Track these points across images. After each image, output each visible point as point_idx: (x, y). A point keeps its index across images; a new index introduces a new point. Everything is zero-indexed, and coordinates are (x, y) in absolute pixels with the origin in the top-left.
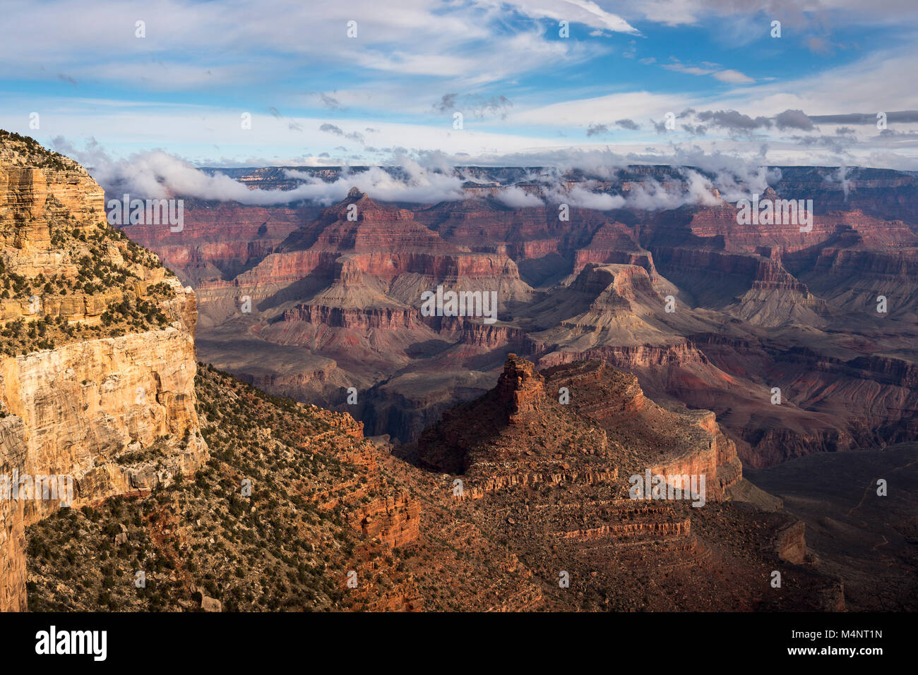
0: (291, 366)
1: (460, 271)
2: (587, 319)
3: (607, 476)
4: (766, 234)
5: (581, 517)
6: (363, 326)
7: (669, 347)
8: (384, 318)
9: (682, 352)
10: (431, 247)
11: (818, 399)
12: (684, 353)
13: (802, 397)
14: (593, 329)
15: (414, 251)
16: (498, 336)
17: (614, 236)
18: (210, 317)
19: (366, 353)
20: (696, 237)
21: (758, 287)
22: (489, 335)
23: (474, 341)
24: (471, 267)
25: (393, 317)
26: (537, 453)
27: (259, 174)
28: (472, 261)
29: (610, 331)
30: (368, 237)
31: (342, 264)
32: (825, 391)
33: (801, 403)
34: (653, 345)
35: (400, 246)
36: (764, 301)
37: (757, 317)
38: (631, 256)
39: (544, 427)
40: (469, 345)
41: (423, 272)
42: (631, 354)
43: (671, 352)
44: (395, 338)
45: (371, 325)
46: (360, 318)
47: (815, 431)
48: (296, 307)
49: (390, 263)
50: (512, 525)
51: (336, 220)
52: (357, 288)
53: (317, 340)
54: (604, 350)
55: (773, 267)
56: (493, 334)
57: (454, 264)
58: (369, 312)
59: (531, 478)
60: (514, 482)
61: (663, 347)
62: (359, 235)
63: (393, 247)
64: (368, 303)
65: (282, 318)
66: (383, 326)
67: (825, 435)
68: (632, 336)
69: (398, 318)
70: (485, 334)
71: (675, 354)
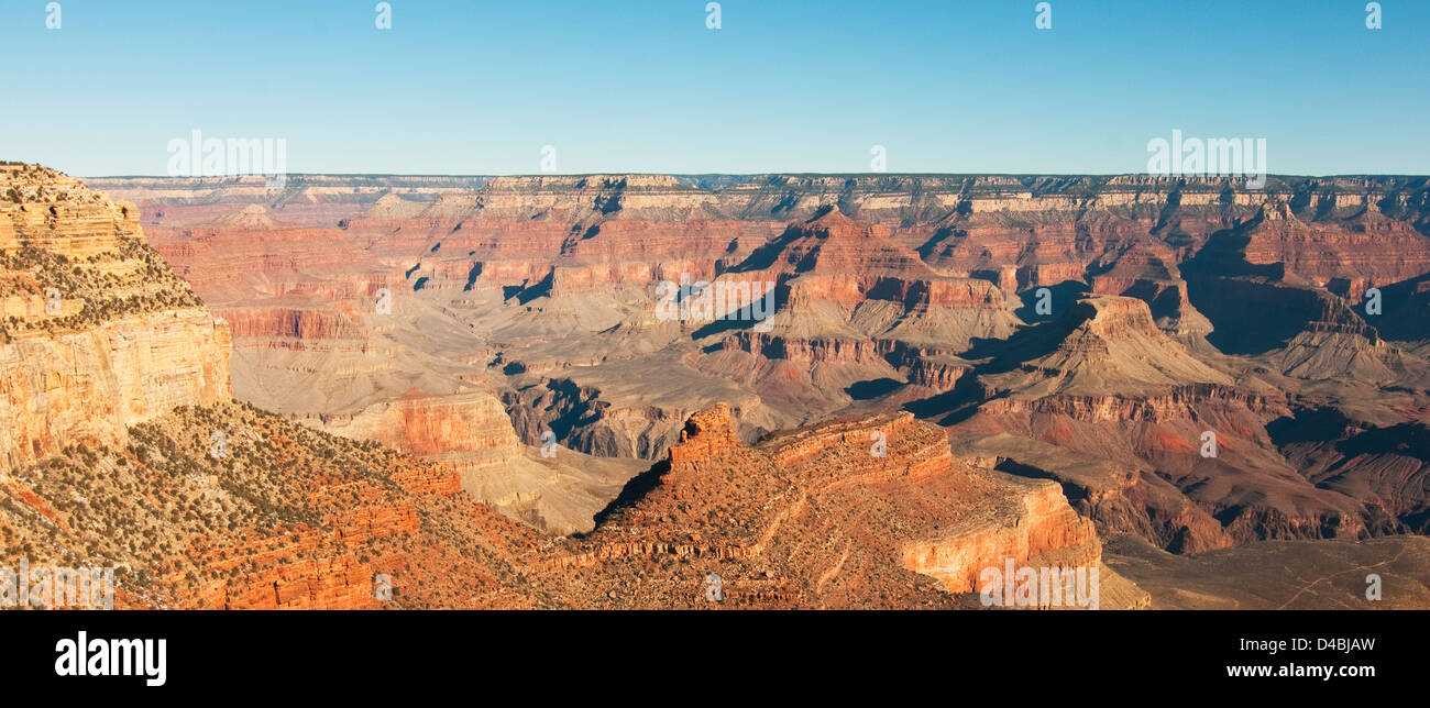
0: (708, 400)
1: (932, 299)
2: (1052, 361)
3: (742, 553)
4: (1346, 263)
5: (694, 597)
6: (807, 359)
7: (1146, 399)
8: (832, 350)
9: (1164, 406)
10: (902, 268)
11: (1336, 473)
12: (1167, 407)
13: (1318, 469)
14: (1055, 373)
15: (883, 273)
16: (953, 376)
17: (1142, 260)
18: (652, 342)
19: (805, 389)
20: (1248, 264)
21: (1312, 329)
22: (941, 376)
23: (923, 382)
24: (946, 294)
25: (841, 349)
26: (674, 519)
27: (758, 181)
28: (948, 288)
29: (1076, 377)
30: (832, 257)
31: (790, 288)
32: (1348, 464)
33: (1313, 476)
34: (1126, 396)
35: (869, 267)
36: (1317, 347)
37: (1305, 366)
38: (1158, 285)
39: (696, 490)
40: (918, 386)
41: (889, 299)
42: (1094, 405)
43: (1148, 406)
44: (842, 374)
45: (816, 358)
46: (803, 350)
47: (1310, 513)
48: (736, 335)
49: (855, 287)
50: (612, 599)
51: (800, 236)
52: (805, 315)
53: (754, 372)
54: (1061, 399)
55: (1335, 305)
56: (946, 374)
57: (926, 290)
58: (814, 344)
59: (655, 549)
60: (636, 551)
61: (1138, 399)
62: (822, 254)
63: (861, 269)
64: (815, 333)
65: (719, 347)
66: (829, 360)
67: (1323, 518)
68: (1102, 384)
69: (848, 351)
70: (937, 373)
71: (1152, 408)
